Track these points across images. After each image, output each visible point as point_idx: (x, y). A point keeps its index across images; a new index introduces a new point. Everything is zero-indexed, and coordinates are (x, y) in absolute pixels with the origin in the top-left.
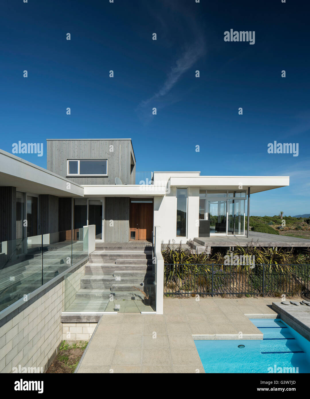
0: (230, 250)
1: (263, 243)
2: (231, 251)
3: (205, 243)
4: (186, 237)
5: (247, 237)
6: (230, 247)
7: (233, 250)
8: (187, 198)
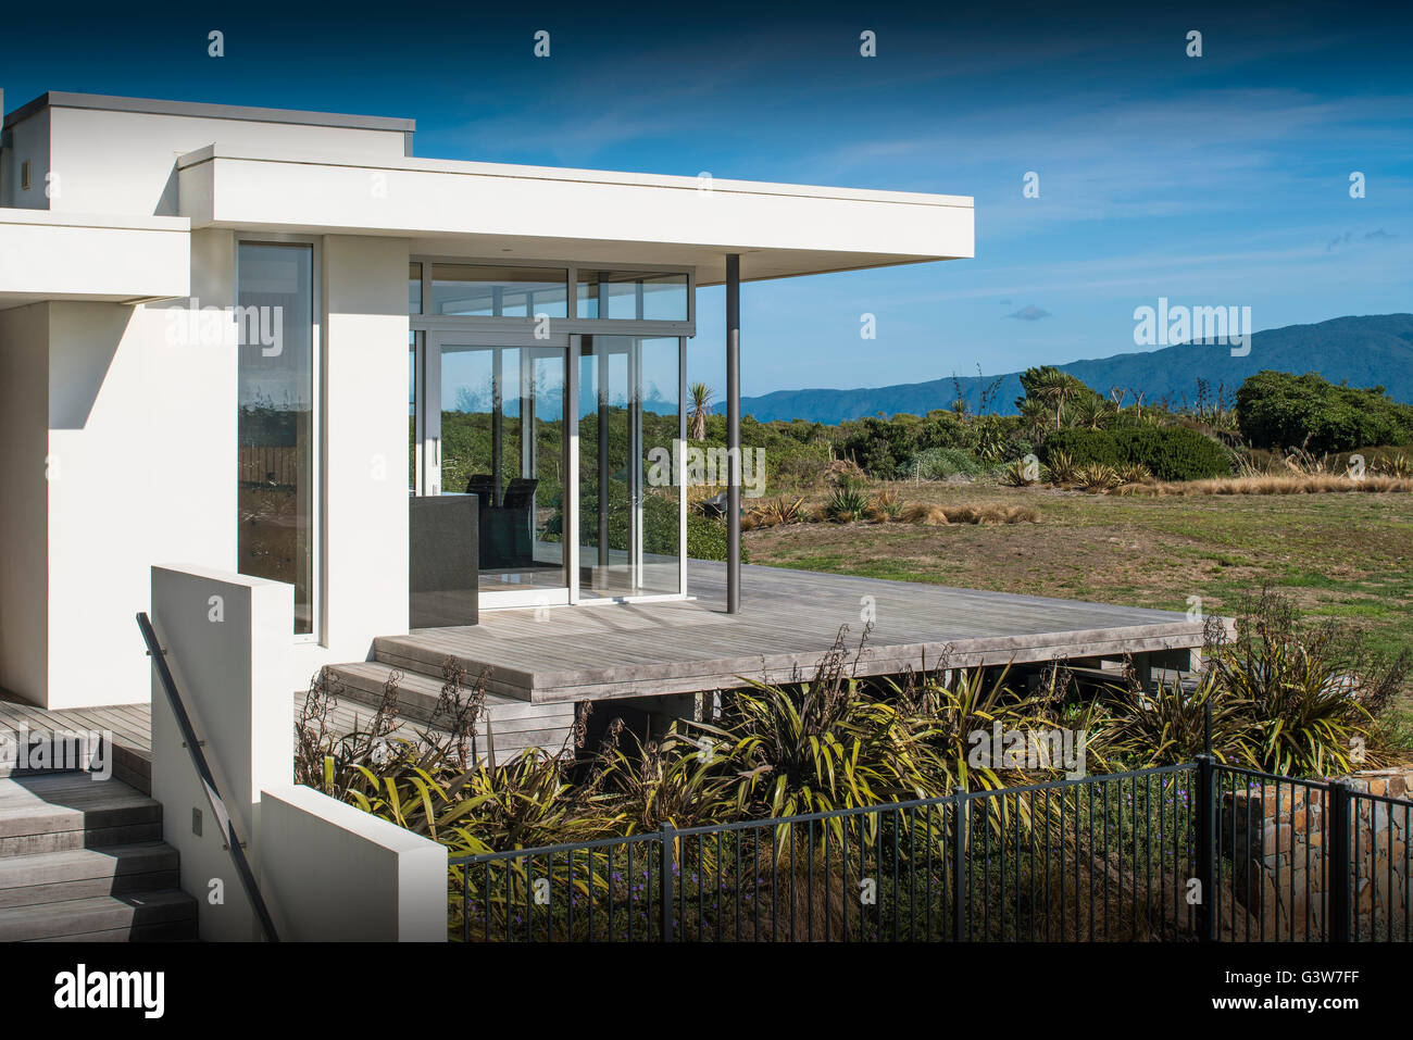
0: (698, 716)
1: (888, 647)
2: (706, 721)
3: (537, 682)
4: (314, 636)
5: (730, 610)
6: (699, 697)
7: (717, 714)
8: (316, 328)
